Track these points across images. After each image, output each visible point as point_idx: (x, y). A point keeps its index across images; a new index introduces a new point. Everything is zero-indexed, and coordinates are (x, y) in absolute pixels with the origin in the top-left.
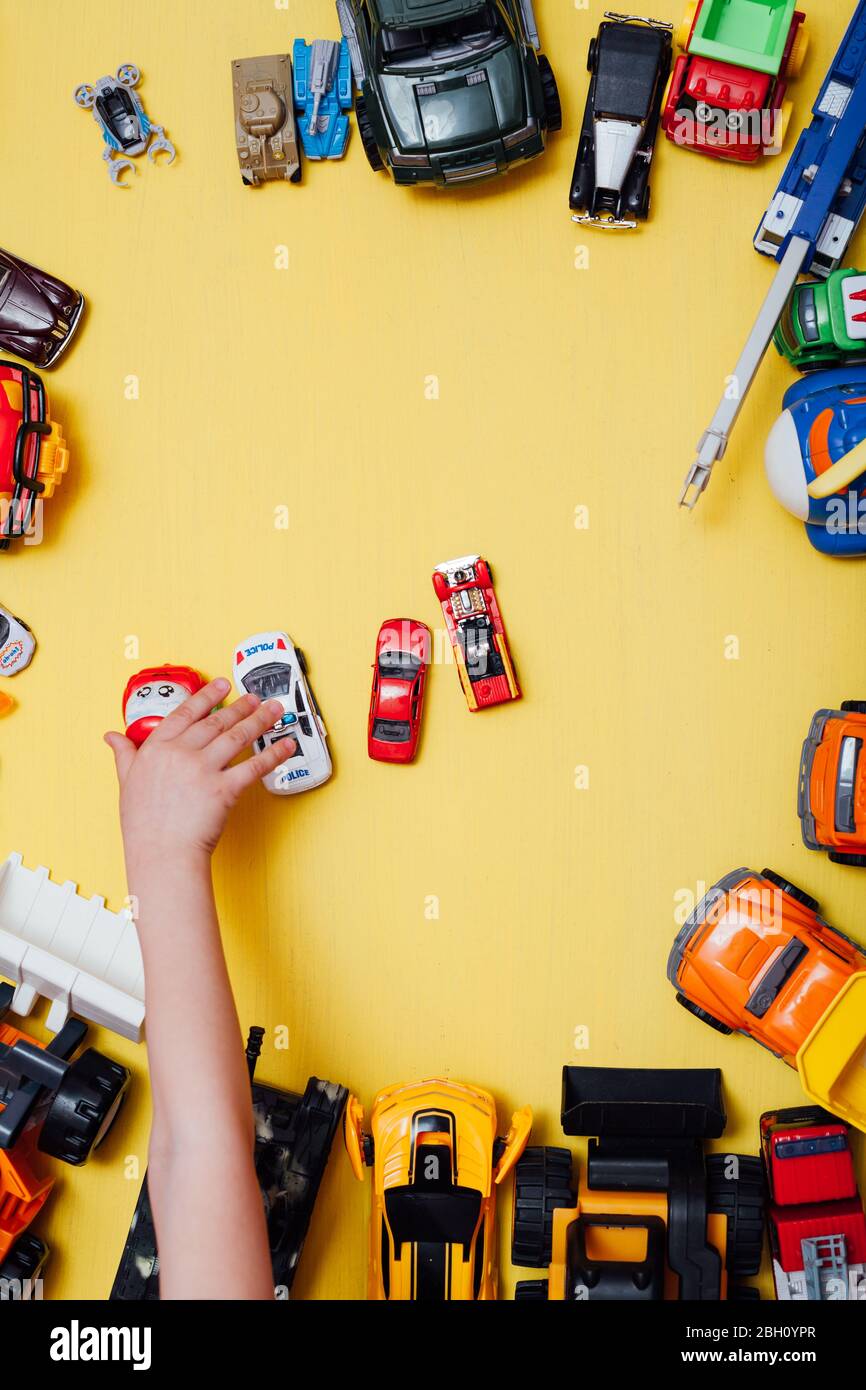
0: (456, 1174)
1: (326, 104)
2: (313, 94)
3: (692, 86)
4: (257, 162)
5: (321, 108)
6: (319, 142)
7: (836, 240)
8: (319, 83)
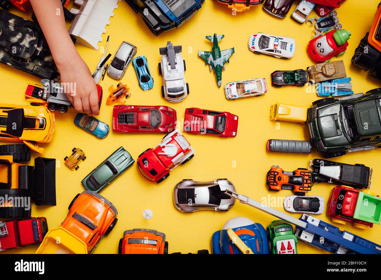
0: (27, 130)
2: (335, 85)
3: (349, 193)
4: (314, 70)
7: (306, 237)
8: (339, 86)
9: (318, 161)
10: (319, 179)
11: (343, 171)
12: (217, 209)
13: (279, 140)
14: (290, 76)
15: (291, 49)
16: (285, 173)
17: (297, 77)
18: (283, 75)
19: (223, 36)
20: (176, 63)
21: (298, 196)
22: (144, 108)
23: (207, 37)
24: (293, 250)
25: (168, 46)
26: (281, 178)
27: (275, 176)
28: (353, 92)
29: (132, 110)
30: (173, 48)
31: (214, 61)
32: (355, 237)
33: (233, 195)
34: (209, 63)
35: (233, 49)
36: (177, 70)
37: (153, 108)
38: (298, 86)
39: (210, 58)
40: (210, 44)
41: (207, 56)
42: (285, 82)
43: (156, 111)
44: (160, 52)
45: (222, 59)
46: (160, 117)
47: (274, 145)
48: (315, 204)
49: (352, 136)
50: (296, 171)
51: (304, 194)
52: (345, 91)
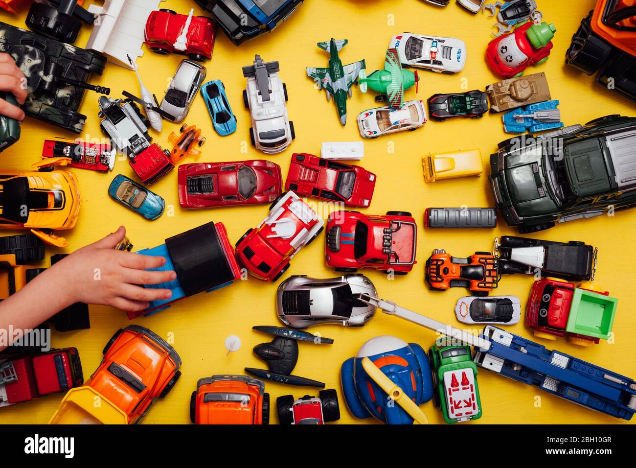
0: (35, 211)
1: (530, 120)
2: (533, 114)
3: (559, 291)
4: (497, 90)
5: (527, 118)
6: (511, 120)
7: (491, 364)
8: (539, 115)
9: (508, 239)
10: (511, 268)
11: (549, 255)
12: (346, 324)
13: (443, 208)
14: (458, 101)
15: (458, 58)
16: (455, 261)
17: (469, 103)
18: (446, 102)
19: (346, 41)
20: (271, 90)
21: (477, 298)
22: (227, 166)
23: (319, 44)
24: (471, 386)
25: (255, 64)
26: (448, 269)
27: (438, 267)
28: (562, 123)
29: (208, 171)
30: (264, 66)
31: (334, 83)
32: (572, 360)
33: (371, 302)
34: (325, 87)
35: (363, 61)
36: (273, 103)
37: (242, 165)
38: (473, 118)
39: (326, 78)
40: (325, 54)
41: (322, 76)
42: (451, 112)
43: (247, 170)
44: (244, 74)
45: (346, 80)
46: (254, 178)
47: (436, 218)
48: (505, 309)
49: (564, 198)
50: (473, 257)
51: (486, 294)
52: (550, 123)
